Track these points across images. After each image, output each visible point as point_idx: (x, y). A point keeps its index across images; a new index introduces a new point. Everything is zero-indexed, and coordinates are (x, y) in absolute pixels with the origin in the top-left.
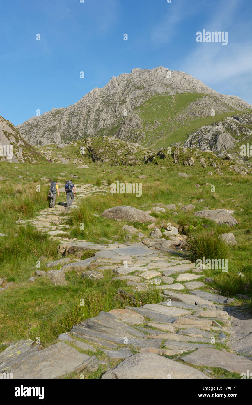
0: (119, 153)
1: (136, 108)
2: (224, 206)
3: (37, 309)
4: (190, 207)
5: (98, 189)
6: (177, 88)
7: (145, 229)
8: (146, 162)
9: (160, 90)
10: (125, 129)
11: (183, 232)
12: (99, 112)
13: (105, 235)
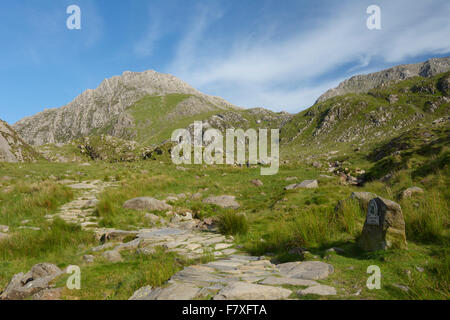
0: (118, 150)
1: (128, 108)
2: (226, 193)
3: (107, 282)
4: (198, 195)
5: (108, 184)
6: (166, 89)
7: (164, 216)
8: (145, 158)
9: (150, 91)
10: (118, 127)
11: (196, 217)
12: (92, 112)
13: (132, 223)
